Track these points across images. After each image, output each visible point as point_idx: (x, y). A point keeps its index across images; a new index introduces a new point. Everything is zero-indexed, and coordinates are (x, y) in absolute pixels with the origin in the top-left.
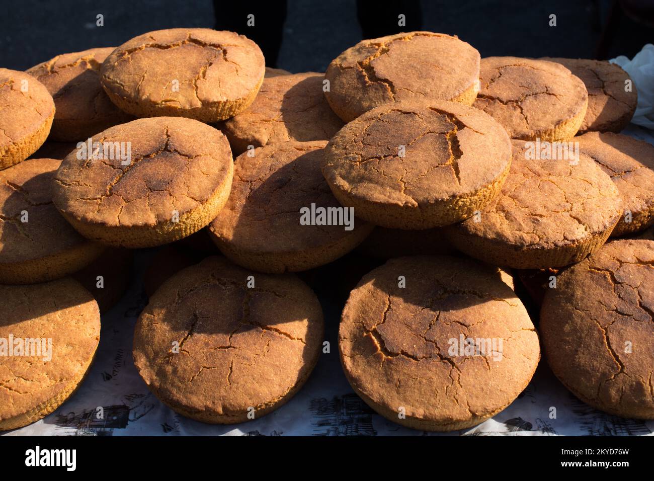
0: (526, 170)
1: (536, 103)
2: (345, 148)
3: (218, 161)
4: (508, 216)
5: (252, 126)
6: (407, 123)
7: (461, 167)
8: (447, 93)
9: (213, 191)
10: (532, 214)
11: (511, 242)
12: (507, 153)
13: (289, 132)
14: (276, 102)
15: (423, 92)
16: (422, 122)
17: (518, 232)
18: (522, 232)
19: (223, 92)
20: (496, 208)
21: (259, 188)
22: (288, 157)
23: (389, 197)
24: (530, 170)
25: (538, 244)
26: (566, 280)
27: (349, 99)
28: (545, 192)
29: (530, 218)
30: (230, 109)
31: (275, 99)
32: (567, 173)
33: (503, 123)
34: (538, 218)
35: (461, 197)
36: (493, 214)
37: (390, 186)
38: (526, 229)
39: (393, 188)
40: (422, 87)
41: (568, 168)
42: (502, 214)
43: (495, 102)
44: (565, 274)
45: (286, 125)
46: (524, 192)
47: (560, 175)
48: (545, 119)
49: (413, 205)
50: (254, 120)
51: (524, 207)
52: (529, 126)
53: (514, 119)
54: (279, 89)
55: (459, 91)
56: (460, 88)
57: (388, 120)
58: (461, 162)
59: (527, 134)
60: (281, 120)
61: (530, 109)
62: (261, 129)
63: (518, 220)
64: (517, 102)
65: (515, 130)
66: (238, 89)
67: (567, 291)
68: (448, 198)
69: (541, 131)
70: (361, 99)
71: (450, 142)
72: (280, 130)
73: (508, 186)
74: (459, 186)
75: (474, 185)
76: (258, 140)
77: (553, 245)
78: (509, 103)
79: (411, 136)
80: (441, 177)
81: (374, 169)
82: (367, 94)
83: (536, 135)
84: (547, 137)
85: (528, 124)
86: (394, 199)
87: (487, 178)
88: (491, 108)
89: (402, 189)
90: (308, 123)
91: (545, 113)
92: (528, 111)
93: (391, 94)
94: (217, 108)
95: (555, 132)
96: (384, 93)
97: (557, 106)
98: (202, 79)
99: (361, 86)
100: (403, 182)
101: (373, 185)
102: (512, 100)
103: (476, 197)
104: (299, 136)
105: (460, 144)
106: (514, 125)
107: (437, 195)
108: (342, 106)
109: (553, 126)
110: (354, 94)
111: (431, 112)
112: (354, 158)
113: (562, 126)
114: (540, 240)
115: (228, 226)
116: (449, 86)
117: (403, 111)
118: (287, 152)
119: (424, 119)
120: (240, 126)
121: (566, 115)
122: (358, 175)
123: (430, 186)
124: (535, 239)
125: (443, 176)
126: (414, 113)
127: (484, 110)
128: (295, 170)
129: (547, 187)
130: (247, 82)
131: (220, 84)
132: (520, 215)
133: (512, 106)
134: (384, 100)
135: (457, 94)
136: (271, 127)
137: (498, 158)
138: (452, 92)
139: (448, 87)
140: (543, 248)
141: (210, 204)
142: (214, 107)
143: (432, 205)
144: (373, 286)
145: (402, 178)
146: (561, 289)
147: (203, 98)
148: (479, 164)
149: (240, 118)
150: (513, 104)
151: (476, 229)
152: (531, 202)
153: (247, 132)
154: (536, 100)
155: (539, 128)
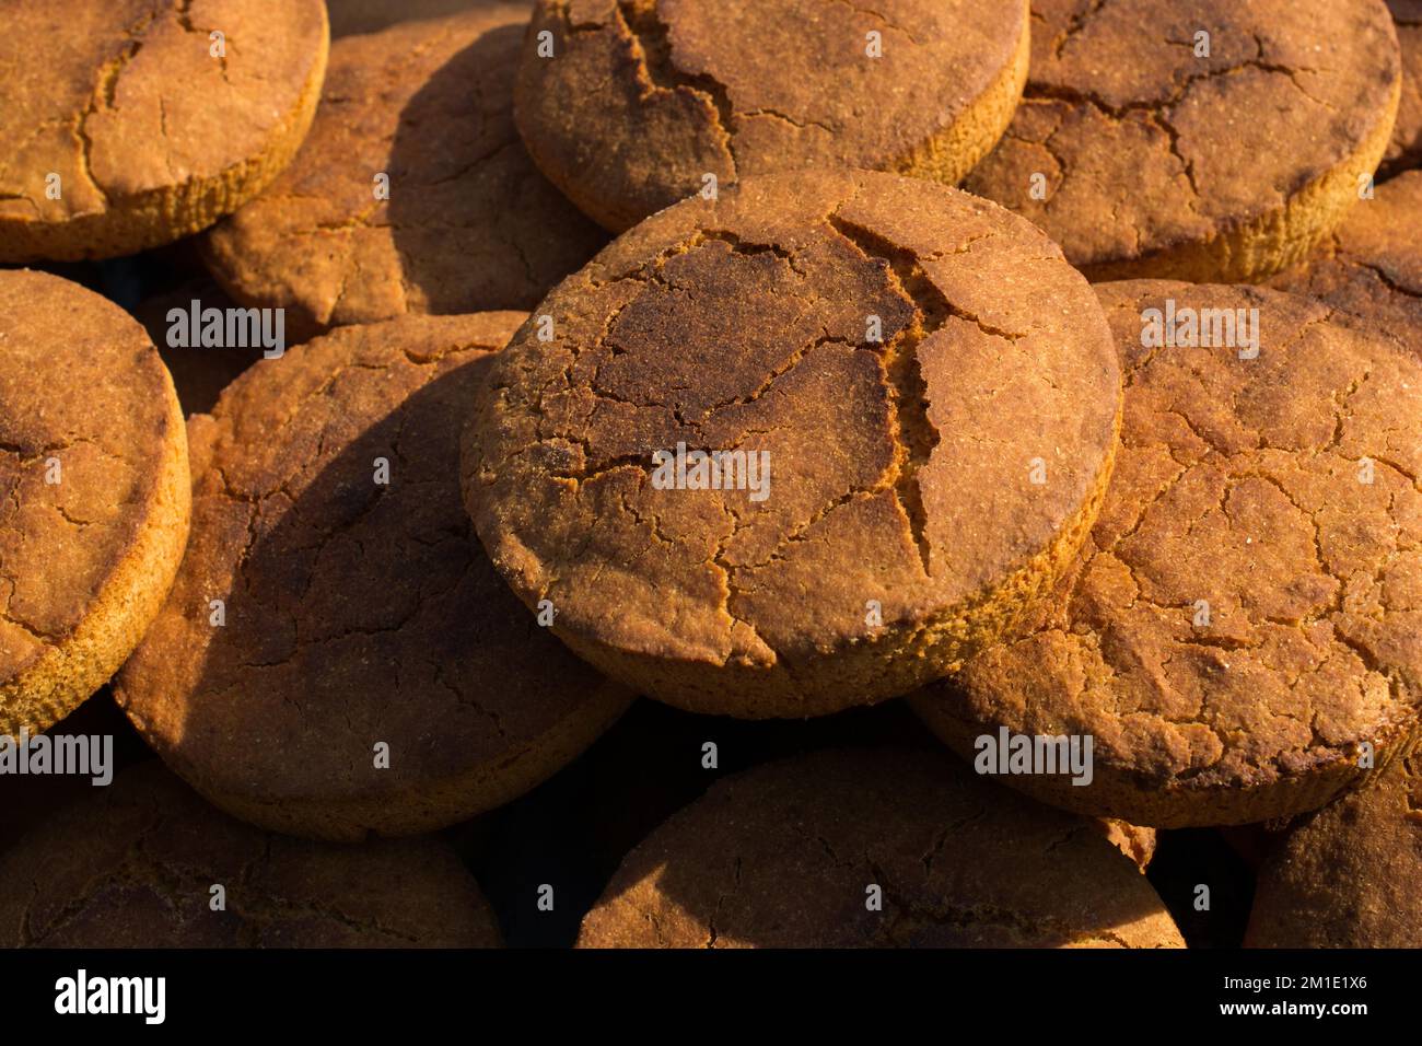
0: (1181, 429)
1: (1221, 108)
2: (536, 410)
3: (123, 463)
4: (1113, 648)
5: (289, 247)
6: (752, 297)
7: (930, 499)
8: (910, 121)
9: (95, 590)
10: (1198, 639)
11: (1121, 759)
12: (1101, 411)
13: (404, 265)
14: (373, 144)
15: (828, 122)
16: (804, 292)
17: (1144, 719)
18: (1160, 719)
19: (177, 148)
20: (1071, 610)
21: (279, 528)
22: (381, 393)
23: (676, 629)
24: (1196, 430)
25: (1217, 766)
26: (1328, 847)
27: (588, 150)
28: (1245, 527)
29: (1190, 654)
30: (211, 198)
31: (372, 130)
32: (1326, 434)
33: (1109, 193)
34: (1221, 654)
35: (931, 621)
36: (1059, 640)
37: (681, 584)
38: (1177, 700)
39: (691, 593)
40: (825, 99)
41: (1328, 410)
42: (1092, 638)
43: (1082, 113)
44: (1323, 823)
45: (395, 237)
46: (1170, 534)
47: (1299, 445)
48: (1253, 170)
49: (760, 662)
50: (297, 221)
51: (1171, 605)
52: (1198, 202)
53: (1147, 175)
54: (387, 89)
55: (951, 107)
56: (954, 96)
57: (686, 285)
58: (933, 479)
59: (1191, 234)
60: (383, 219)
61: (1203, 134)
62: (314, 260)
63: (1146, 664)
64: (1158, 105)
65: (1150, 220)
66: (227, 134)
67: (1333, 896)
68: (884, 630)
69: (1241, 222)
70: (625, 153)
71: (892, 391)
72: (377, 261)
73: (1113, 511)
74: (924, 576)
75: (980, 570)
76: (305, 302)
77: (1273, 772)
78: (1132, 111)
79: (760, 359)
80: (858, 545)
81: (626, 508)
82: (645, 132)
83: (1224, 236)
84: (1262, 236)
85: (1195, 190)
86: (692, 640)
87: (1025, 537)
88: (1068, 135)
89: (722, 594)
90: (468, 225)
91: (1253, 145)
92: (1194, 141)
93: (719, 134)
94: (162, 205)
95: (1287, 218)
96: (698, 128)
97: (1295, 112)
98: (103, 109)
99: (624, 103)
100: (726, 565)
101: (620, 576)
102: (1143, 99)
103: (988, 608)
104: (438, 279)
105: (927, 397)
106: (1147, 197)
107: (842, 621)
108: (566, 175)
109: (1280, 196)
110: (603, 132)
111: (837, 244)
112: (563, 458)
113: (1311, 194)
114: (1225, 751)
115: (171, 688)
116: (917, 93)
117: (744, 238)
118: (378, 373)
119: (809, 274)
120: (254, 247)
121: (1326, 147)
122: (574, 532)
123: (818, 584)
124: (1207, 748)
125: (865, 536)
126: (776, 248)
127: (1047, 145)
128: (399, 448)
129: (1251, 505)
130: (258, 103)
131: (167, 120)
132: (1151, 645)
133: (1143, 126)
134: (699, 158)
135: (944, 120)
136: (348, 248)
137: (1069, 440)
138: (926, 115)
139: (912, 95)
140: (1237, 782)
141: (92, 636)
142: (149, 205)
143: (825, 658)
144: (658, 894)
145: (722, 550)
146: (1310, 886)
147: (107, 180)
148: (998, 475)
149: (253, 214)
150: (1144, 115)
151: (998, 703)
152: (1194, 579)
153: (273, 272)
154: (1224, 96)
155: (1233, 210)
